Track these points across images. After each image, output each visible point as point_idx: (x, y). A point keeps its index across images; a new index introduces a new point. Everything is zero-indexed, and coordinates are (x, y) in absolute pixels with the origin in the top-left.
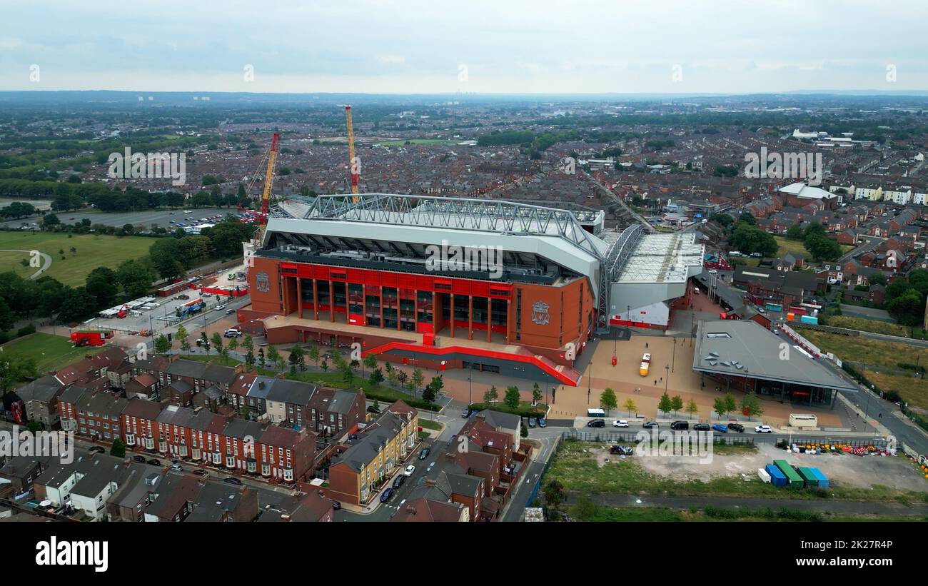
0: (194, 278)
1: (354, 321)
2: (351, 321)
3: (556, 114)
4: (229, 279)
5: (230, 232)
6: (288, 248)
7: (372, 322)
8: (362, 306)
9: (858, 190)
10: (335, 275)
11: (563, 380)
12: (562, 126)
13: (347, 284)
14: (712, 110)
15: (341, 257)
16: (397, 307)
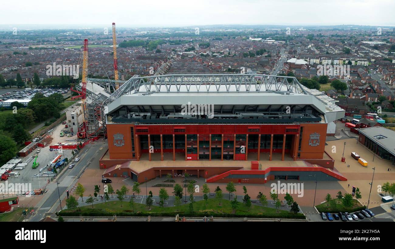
0: (36, 138)
1: (190, 158)
2: (188, 158)
3: (142, 33)
4: (61, 136)
5: (45, 105)
6: (134, 115)
7: (204, 157)
8: (196, 148)
9: (311, 60)
10: (176, 130)
11: (340, 178)
12: (152, 38)
13: (186, 135)
14: (206, 31)
15: (175, 118)
16: (222, 146)
